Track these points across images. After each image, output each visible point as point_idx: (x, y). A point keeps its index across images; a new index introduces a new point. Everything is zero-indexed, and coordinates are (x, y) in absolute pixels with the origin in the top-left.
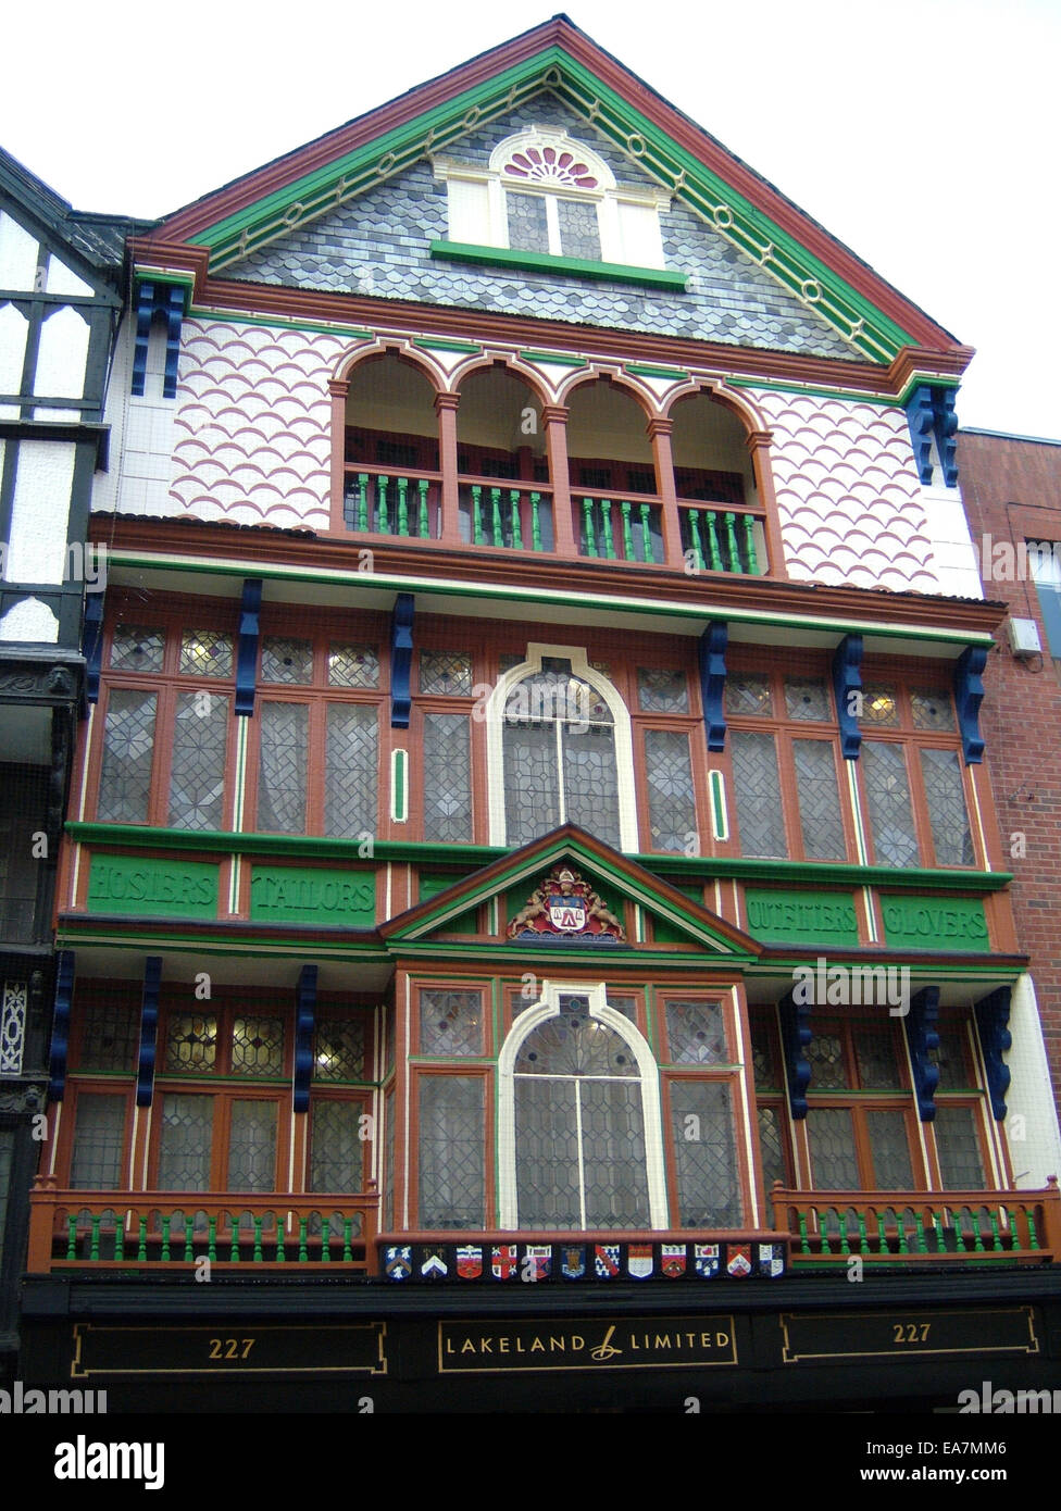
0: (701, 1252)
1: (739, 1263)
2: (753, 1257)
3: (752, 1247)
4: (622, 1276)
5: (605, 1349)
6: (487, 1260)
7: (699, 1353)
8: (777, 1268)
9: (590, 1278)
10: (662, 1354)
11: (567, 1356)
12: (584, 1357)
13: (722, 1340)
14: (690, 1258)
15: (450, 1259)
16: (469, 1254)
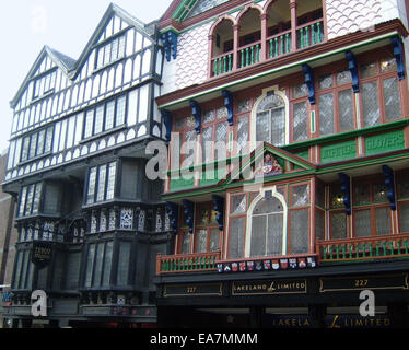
0: (291, 261)
1: (302, 263)
2: (306, 261)
3: (305, 259)
4: (271, 269)
5: (271, 288)
6: (239, 266)
7: (296, 289)
8: (313, 264)
9: (263, 270)
10: (287, 290)
11: (262, 290)
12: (266, 290)
13: (302, 286)
14: (288, 263)
15: (230, 266)
16: (234, 265)
